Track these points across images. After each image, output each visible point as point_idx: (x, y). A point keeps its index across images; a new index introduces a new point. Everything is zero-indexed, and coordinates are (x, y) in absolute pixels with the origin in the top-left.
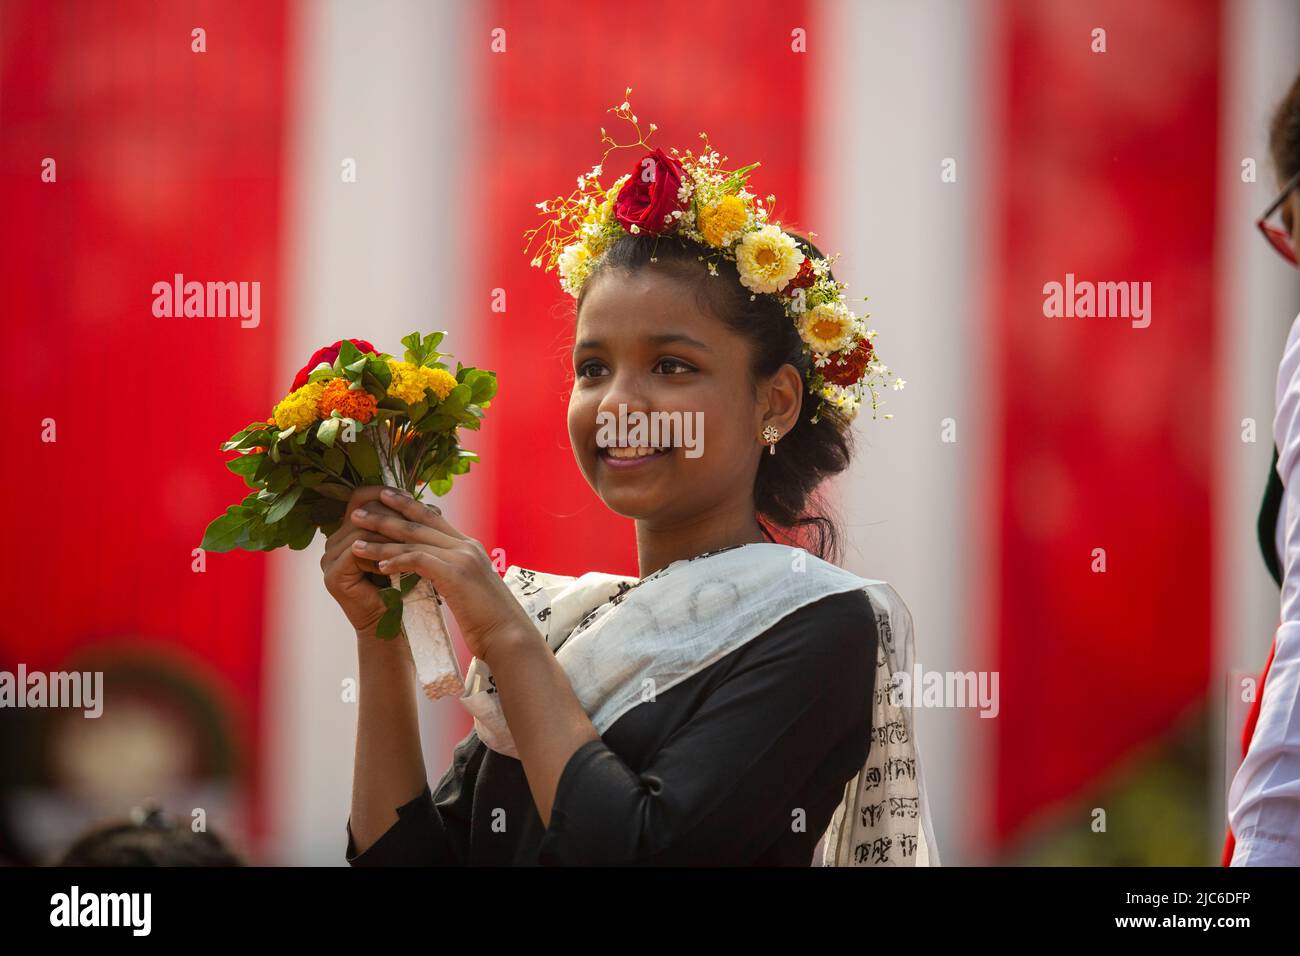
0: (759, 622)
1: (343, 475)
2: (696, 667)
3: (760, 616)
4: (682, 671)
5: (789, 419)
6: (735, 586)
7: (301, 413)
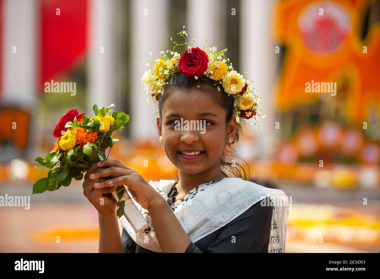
0: (243, 207)
1: (84, 160)
2: (224, 223)
3: (243, 206)
4: (219, 225)
5: (234, 134)
6: (230, 193)
7: (72, 144)
